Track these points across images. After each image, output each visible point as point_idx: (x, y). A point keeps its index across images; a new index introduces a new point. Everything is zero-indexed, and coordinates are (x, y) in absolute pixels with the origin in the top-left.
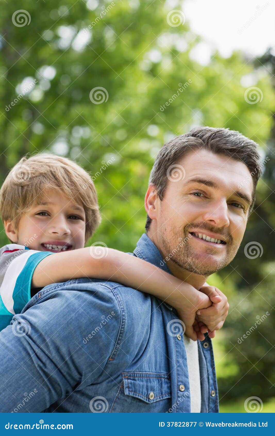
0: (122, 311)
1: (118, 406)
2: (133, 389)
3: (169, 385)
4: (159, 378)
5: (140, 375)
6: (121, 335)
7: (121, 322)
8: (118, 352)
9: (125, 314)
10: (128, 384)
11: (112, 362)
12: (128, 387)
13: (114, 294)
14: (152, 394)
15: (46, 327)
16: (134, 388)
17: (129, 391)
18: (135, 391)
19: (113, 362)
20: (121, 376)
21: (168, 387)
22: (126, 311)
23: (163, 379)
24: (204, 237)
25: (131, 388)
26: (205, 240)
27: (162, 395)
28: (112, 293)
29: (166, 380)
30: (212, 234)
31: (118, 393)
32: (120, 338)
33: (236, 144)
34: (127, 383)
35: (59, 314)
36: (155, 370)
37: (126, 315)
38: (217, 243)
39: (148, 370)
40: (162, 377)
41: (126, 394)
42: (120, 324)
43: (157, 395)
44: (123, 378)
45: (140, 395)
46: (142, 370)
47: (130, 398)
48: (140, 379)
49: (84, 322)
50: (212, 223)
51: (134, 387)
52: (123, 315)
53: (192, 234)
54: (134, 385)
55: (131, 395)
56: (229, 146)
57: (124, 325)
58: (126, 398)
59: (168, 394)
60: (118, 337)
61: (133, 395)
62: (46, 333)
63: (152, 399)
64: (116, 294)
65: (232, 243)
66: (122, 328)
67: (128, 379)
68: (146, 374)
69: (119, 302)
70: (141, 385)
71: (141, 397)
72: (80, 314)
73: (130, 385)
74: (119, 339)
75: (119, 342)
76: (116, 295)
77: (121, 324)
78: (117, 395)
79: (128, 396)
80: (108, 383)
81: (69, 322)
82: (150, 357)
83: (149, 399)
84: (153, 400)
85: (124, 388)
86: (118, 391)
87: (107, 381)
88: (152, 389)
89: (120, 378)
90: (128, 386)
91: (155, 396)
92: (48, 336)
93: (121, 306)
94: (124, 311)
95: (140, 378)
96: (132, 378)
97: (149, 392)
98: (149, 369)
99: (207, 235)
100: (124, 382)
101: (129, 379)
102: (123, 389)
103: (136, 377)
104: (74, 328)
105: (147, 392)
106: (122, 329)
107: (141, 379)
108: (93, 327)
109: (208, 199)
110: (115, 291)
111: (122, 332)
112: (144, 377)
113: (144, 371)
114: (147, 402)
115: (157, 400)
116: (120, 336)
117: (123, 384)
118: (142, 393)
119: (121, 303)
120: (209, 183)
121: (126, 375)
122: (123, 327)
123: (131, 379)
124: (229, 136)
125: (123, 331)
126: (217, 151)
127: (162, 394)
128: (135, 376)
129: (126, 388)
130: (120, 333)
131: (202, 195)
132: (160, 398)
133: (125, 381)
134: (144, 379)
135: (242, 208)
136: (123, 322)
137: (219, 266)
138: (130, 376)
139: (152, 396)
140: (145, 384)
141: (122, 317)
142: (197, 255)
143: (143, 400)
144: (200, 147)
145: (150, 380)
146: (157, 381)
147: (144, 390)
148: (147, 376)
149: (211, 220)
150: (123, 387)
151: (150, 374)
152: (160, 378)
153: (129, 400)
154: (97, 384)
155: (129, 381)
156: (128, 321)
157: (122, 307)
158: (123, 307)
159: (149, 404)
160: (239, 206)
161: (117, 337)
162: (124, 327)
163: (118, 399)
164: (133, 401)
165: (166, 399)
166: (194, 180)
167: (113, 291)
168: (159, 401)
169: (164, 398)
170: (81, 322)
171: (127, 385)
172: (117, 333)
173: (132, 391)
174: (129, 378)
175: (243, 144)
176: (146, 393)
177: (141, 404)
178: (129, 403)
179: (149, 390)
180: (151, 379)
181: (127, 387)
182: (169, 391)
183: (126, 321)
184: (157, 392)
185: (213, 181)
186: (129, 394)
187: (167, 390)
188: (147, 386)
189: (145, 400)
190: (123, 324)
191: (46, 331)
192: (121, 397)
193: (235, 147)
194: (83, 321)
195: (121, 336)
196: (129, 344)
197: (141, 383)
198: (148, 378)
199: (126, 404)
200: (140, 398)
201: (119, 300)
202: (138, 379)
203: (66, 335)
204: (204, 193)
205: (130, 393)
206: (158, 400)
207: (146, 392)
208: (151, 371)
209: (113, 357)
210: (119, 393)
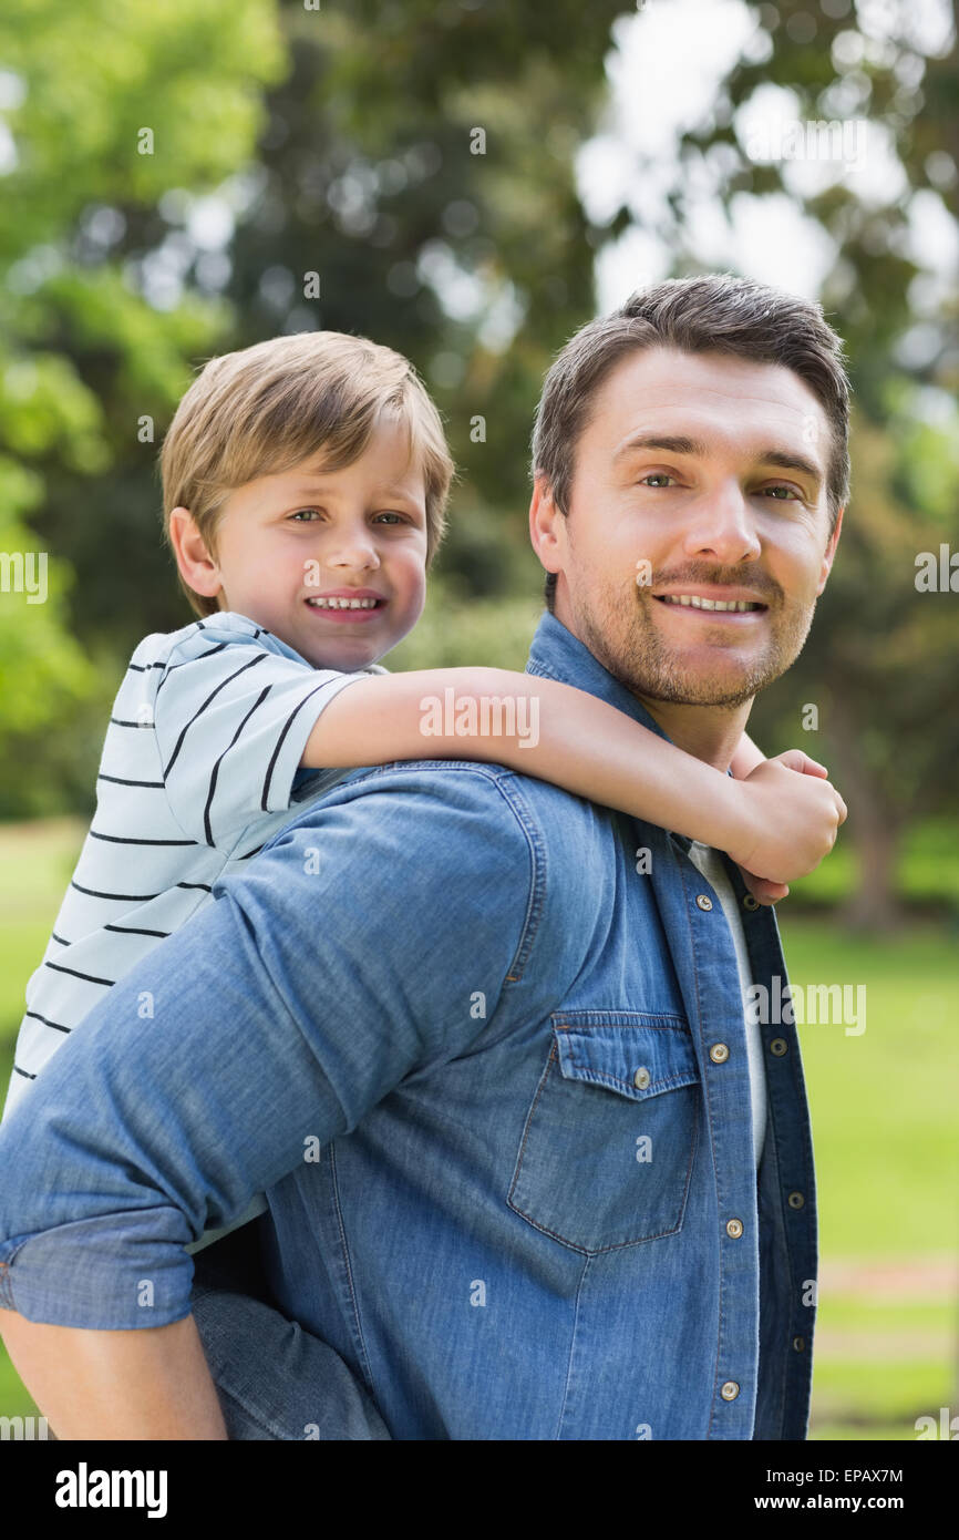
0: (532, 836)
1: (547, 1112)
2: (587, 1061)
3: (689, 1048)
4: (658, 1027)
5: (604, 1019)
6: (536, 906)
7: (534, 868)
8: (530, 957)
9: (542, 845)
10: (571, 1047)
11: (514, 985)
12: (572, 1056)
13: (504, 793)
14: (642, 1072)
15: (316, 910)
16: (589, 1058)
17: (575, 1066)
18: (592, 1067)
19: (518, 984)
20: (548, 1025)
21: (687, 1055)
22: (544, 838)
23: (671, 1031)
24: (696, 602)
25: (579, 1058)
26: (700, 609)
27: (672, 1076)
28: (496, 791)
29: (681, 1035)
30: (716, 590)
31: (543, 1076)
32: (535, 914)
33: (748, 315)
34: (568, 1044)
35: (348, 870)
36: (647, 1005)
37: (545, 847)
38: (737, 611)
39: (627, 1005)
40: (668, 1026)
41: (565, 1076)
42: (531, 875)
43: (657, 1077)
44: (556, 1031)
45: (607, 1077)
46: (608, 1003)
47: (580, 1087)
48: (605, 1031)
49: (423, 882)
50: (710, 558)
51: (588, 1053)
52: (536, 849)
53: (662, 599)
54: (588, 1048)
55: (582, 1078)
56: (726, 326)
57: (543, 875)
58: (567, 1089)
59: (689, 1073)
60: (529, 911)
61: (587, 1078)
62: (319, 928)
63: (644, 1086)
64: (509, 792)
65: (783, 604)
66: (537, 885)
67: (569, 1032)
68: (622, 1017)
69: (520, 813)
70: (608, 1049)
71: (611, 1083)
72: (409, 863)
73: (576, 1050)
74: (532, 919)
75: (533, 926)
76: (509, 795)
77: (534, 874)
78: (540, 1081)
79: (573, 1082)
80: (512, 1045)
81: (382, 888)
82: (629, 967)
83: (635, 1087)
84: (649, 1092)
85: (561, 1059)
86: (543, 1068)
87: (509, 1040)
88: (644, 1060)
89: (546, 1031)
90: (571, 1054)
91: (651, 1080)
92: (325, 936)
93: (525, 823)
94: (537, 835)
95: (602, 1029)
96: (580, 1029)
97: (634, 1069)
98: (630, 1001)
99: (701, 596)
100: (559, 1042)
101: (572, 1033)
102: (557, 1062)
103: (593, 1025)
104: (398, 904)
105: (629, 1067)
106: (539, 889)
107: (608, 1029)
108: (450, 892)
109: (687, 491)
110: (505, 785)
111: (539, 896)
112: (616, 1025)
113: (614, 1007)
114: (631, 1096)
115: (660, 1092)
116: (533, 909)
117: (557, 1049)
118: (614, 1070)
119: (525, 815)
120: (680, 444)
121: (563, 1021)
122: (540, 881)
123: (576, 1033)
124: (727, 296)
125: (540, 893)
126: (697, 346)
127: (671, 1072)
128: (590, 1022)
129: (564, 1060)
130: (535, 901)
131: (671, 482)
132: (667, 1085)
133: (563, 1040)
134: (617, 1032)
135: (797, 498)
136: (538, 869)
137: (753, 676)
138: (575, 1023)
139: (643, 1079)
140: (620, 1044)
141: (533, 853)
142: (681, 655)
143: (618, 1090)
144: (648, 341)
145: (634, 1033)
146: (656, 1037)
147: (618, 1062)
148: (625, 1022)
149: (705, 551)
150: (557, 1056)
151: (632, 1017)
152: (663, 1027)
153: (577, 1094)
154: (480, 1052)
155: (574, 1037)
156: (552, 863)
157: (530, 825)
158: (534, 826)
159: (637, 1102)
160: (790, 495)
161: (527, 912)
162: (544, 882)
163: (546, 1091)
164: (588, 1097)
165: (682, 1088)
166: (638, 444)
167: (501, 784)
168: (665, 1093)
169: (679, 1086)
170: (416, 885)
171: (568, 1051)
172: (526, 900)
173: (582, 1066)
174: (573, 1029)
175: (767, 313)
176: (626, 1073)
177: (614, 1103)
178: (579, 1102)
179: (634, 1063)
180: (638, 1031)
181: (568, 1057)
182: (691, 1065)
183: (548, 864)
184: (657, 1069)
185: (689, 435)
186: (576, 1075)
187: (685, 1061)
188: (627, 1051)
189: (624, 1092)
190: (540, 873)
191: (319, 923)
192: (553, 1087)
193: (743, 326)
194: (420, 880)
195: (538, 909)
196: (560, 930)
197: (608, 1043)
198: (628, 1028)
199: (569, 1107)
200: (607, 1084)
201: (520, 807)
202: (599, 1033)
203: (378, 926)
204: (675, 472)
205: (579, 1073)
206: (663, 1091)
207: (625, 1066)
208: (635, 1008)
209: (518, 970)
210: (546, 1075)
